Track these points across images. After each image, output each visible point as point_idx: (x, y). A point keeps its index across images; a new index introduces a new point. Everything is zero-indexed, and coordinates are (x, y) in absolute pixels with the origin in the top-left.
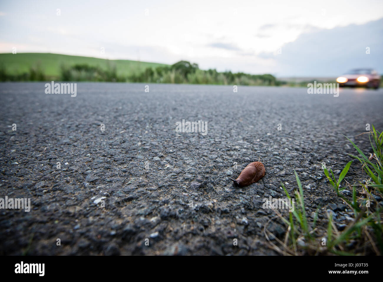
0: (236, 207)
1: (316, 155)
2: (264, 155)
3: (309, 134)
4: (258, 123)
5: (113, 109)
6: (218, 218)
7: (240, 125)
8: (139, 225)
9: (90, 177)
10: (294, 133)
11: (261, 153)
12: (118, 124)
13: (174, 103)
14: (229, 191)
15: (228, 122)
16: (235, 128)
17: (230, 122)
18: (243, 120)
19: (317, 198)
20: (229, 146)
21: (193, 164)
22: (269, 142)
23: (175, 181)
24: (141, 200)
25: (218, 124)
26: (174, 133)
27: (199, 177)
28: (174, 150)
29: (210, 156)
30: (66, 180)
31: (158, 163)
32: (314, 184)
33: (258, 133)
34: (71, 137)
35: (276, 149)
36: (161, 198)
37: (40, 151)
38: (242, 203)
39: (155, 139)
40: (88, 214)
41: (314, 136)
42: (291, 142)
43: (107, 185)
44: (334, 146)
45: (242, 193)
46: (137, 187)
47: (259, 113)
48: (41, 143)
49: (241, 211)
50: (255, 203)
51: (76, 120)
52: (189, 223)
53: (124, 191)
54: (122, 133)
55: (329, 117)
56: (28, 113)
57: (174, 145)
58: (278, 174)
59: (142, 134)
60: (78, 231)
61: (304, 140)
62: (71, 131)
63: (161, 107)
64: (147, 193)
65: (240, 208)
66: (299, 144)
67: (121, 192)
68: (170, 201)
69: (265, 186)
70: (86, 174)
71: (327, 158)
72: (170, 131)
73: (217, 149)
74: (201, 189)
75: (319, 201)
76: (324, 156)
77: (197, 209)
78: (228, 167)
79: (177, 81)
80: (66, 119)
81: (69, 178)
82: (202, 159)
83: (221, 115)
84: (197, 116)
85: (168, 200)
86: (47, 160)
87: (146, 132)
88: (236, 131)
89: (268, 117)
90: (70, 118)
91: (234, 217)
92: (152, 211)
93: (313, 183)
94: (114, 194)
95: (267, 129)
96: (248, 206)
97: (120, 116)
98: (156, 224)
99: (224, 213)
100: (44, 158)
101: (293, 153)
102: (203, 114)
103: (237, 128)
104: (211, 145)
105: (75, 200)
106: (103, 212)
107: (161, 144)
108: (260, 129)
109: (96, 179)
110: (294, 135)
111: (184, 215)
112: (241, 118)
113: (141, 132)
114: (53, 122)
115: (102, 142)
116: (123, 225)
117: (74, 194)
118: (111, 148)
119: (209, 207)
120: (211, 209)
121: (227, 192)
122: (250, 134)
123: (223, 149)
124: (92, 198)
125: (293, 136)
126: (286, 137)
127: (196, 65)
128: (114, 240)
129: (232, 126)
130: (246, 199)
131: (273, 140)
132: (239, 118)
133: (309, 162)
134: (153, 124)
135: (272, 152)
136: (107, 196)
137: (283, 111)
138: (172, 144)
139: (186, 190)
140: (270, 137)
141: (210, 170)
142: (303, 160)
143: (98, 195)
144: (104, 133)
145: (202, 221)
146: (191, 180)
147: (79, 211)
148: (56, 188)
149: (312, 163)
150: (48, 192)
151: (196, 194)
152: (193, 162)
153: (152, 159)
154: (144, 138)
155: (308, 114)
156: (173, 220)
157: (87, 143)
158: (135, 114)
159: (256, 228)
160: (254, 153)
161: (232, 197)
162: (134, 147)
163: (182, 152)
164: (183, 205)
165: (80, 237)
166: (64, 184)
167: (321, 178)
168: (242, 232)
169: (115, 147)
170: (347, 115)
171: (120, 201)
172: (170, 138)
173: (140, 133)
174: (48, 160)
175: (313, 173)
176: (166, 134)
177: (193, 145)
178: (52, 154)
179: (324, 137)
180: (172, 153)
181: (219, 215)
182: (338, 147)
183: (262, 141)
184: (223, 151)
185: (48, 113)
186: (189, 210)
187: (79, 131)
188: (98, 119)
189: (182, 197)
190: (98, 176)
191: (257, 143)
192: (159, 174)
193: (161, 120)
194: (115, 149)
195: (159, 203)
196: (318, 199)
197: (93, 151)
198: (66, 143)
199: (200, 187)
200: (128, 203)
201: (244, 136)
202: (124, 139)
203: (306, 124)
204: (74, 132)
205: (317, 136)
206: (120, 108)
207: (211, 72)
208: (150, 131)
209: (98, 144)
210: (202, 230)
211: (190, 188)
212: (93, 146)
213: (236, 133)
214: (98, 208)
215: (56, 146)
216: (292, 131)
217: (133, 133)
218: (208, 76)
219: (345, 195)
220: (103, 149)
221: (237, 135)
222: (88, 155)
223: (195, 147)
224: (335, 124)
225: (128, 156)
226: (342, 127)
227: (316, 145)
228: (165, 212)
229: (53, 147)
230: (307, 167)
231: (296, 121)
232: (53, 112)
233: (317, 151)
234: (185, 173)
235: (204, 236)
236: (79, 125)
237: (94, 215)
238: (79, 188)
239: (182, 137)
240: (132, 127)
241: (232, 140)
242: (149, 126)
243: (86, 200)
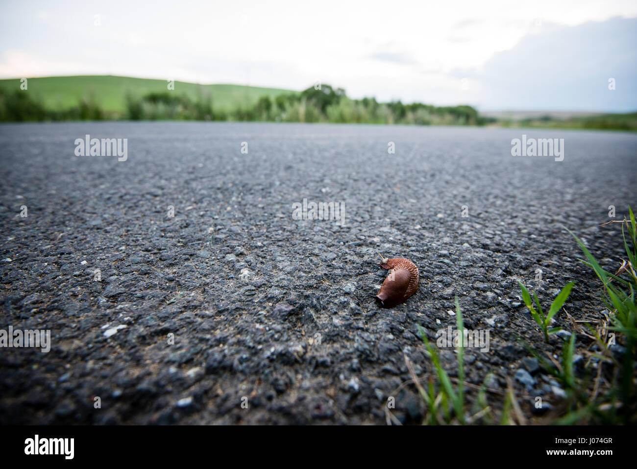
0: (343, 357)
1: (519, 257)
2: (422, 255)
3: (516, 217)
4: (426, 194)
5: (188, 167)
6: (308, 375)
7: (393, 197)
8: (163, 382)
9: (111, 289)
10: (487, 214)
11: (417, 251)
12: (187, 193)
13: (290, 156)
14: (338, 324)
15: (372, 192)
16: (383, 203)
17: (378, 191)
18: (400, 188)
19: (505, 344)
20: (363, 238)
21: (289, 269)
22: (437, 230)
23: (250, 301)
24: (182, 334)
25: (355, 195)
26: (274, 211)
27: (293, 295)
28: (265, 243)
29: (323, 255)
30: (72, 292)
31: (231, 265)
32: (503, 316)
33: (421, 213)
34: (106, 216)
35: (446, 244)
36: (218, 332)
37: (51, 240)
38: (357, 349)
39: (239, 221)
40: (88, 355)
41: (524, 220)
42: (477, 232)
43: (134, 303)
44: (557, 240)
45: (362, 329)
46: (183, 309)
47: (433, 176)
48: (57, 225)
49: (352, 365)
50: (381, 350)
51: (124, 187)
52: (253, 382)
53: (158, 317)
54: (189, 210)
55: (559, 184)
56: (55, 174)
57: (267, 234)
58: (439, 294)
59: (220, 212)
60: (65, 385)
61: (503, 228)
62: (109, 205)
63: (268, 164)
64: (196, 322)
65: (350, 359)
66: (491, 236)
67: (152, 318)
68: (228, 340)
69: (409, 317)
70: (108, 283)
71: (540, 264)
72: (270, 207)
73: (339, 242)
74: (292, 318)
75: (507, 350)
76: (535, 261)
77: (271, 357)
78: (351, 276)
79: (310, 119)
80: (108, 185)
81: (79, 289)
82: (308, 260)
83: (365, 180)
84: (322, 181)
85: (227, 336)
86: (56, 255)
87: (229, 209)
88: (383, 210)
89: (447, 182)
90: (116, 182)
91: (336, 376)
92: (194, 357)
93: (502, 313)
94: (140, 321)
95: (439, 206)
96: (368, 356)
97: (194, 180)
98: (194, 381)
99: (319, 367)
100: (52, 252)
101: (477, 252)
102: (334, 177)
103: (385, 203)
104: (331, 235)
105: (76, 329)
106: (115, 352)
107: (246, 231)
108: (427, 206)
109: (120, 292)
110: (488, 217)
111: (248, 367)
112: (399, 185)
113: (221, 208)
114: (87, 189)
115: (151, 225)
116: (139, 379)
117: (79, 317)
118: (162, 236)
119: (295, 354)
120: (297, 357)
121: (335, 326)
122: (405, 216)
123: (351, 243)
124: (104, 327)
125: (485, 220)
126: (471, 221)
127: (343, 91)
128: (118, 405)
129: (379, 200)
130: (366, 341)
131: (445, 226)
132: (395, 184)
133: (504, 271)
134: (245, 195)
135: (438, 250)
136: (129, 323)
137: (478, 172)
138: (265, 231)
139: (264, 319)
140: (442, 221)
141: (316, 281)
142: (493, 267)
143: (114, 322)
144: (160, 210)
145: (277, 380)
146: (278, 301)
147: (76, 349)
148: (53, 306)
149: (510, 273)
150: (40, 312)
151: (279, 327)
152: (291, 265)
153: (224, 257)
154: (222, 220)
155: (522, 178)
156: (227, 375)
157: (128, 226)
158: (220, 177)
159: (372, 400)
160: (405, 252)
161: (342, 337)
162: (199, 235)
163: (278, 246)
164: (249, 347)
165: (63, 397)
166: (68, 299)
167: (519, 303)
168: (344, 405)
169: (169, 235)
170: (594, 181)
171: (147, 335)
172: (264, 221)
173: (218, 211)
174: (59, 256)
175: (507, 293)
176: (260, 212)
177: (300, 233)
178: (66, 247)
179: (542, 223)
180: (261, 247)
181: (311, 370)
182: (565, 244)
183: (424, 228)
184: (349, 247)
185: (84, 174)
186: (258, 357)
187: (122, 206)
188: (159, 184)
189: (252, 333)
190: (126, 287)
191: (414, 232)
192: (226, 286)
193: (260, 187)
194: (168, 239)
195: (210, 343)
196: (504, 348)
197: (133, 241)
198: (94, 226)
199: (290, 314)
200: (160, 338)
201: (395, 218)
202: (188, 221)
203: (514, 197)
204: (114, 206)
205: (530, 220)
206: (201, 165)
207: (365, 102)
208: (236, 206)
209: (144, 228)
210: (270, 398)
211: (272, 314)
212: (135, 232)
213: (382, 212)
214: (108, 346)
215: (78, 231)
216: (485, 209)
217: (206, 209)
218: (362, 109)
219: (559, 340)
220: (149, 238)
221: (382, 216)
222: (120, 249)
223: (303, 237)
224: (568, 197)
225: (185, 251)
226: (581, 204)
227: (523, 239)
228: (215, 360)
229: (73, 234)
230: (497, 282)
231: (496, 192)
232: (92, 173)
233: (523, 250)
234: (271, 287)
235: (270, 410)
236: (126, 194)
237: (98, 357)
238: (89, 308)
239: (286, 219)
240: (208, 199)
241: (370, 226)
242: (237, 197)
243: (94, 328)
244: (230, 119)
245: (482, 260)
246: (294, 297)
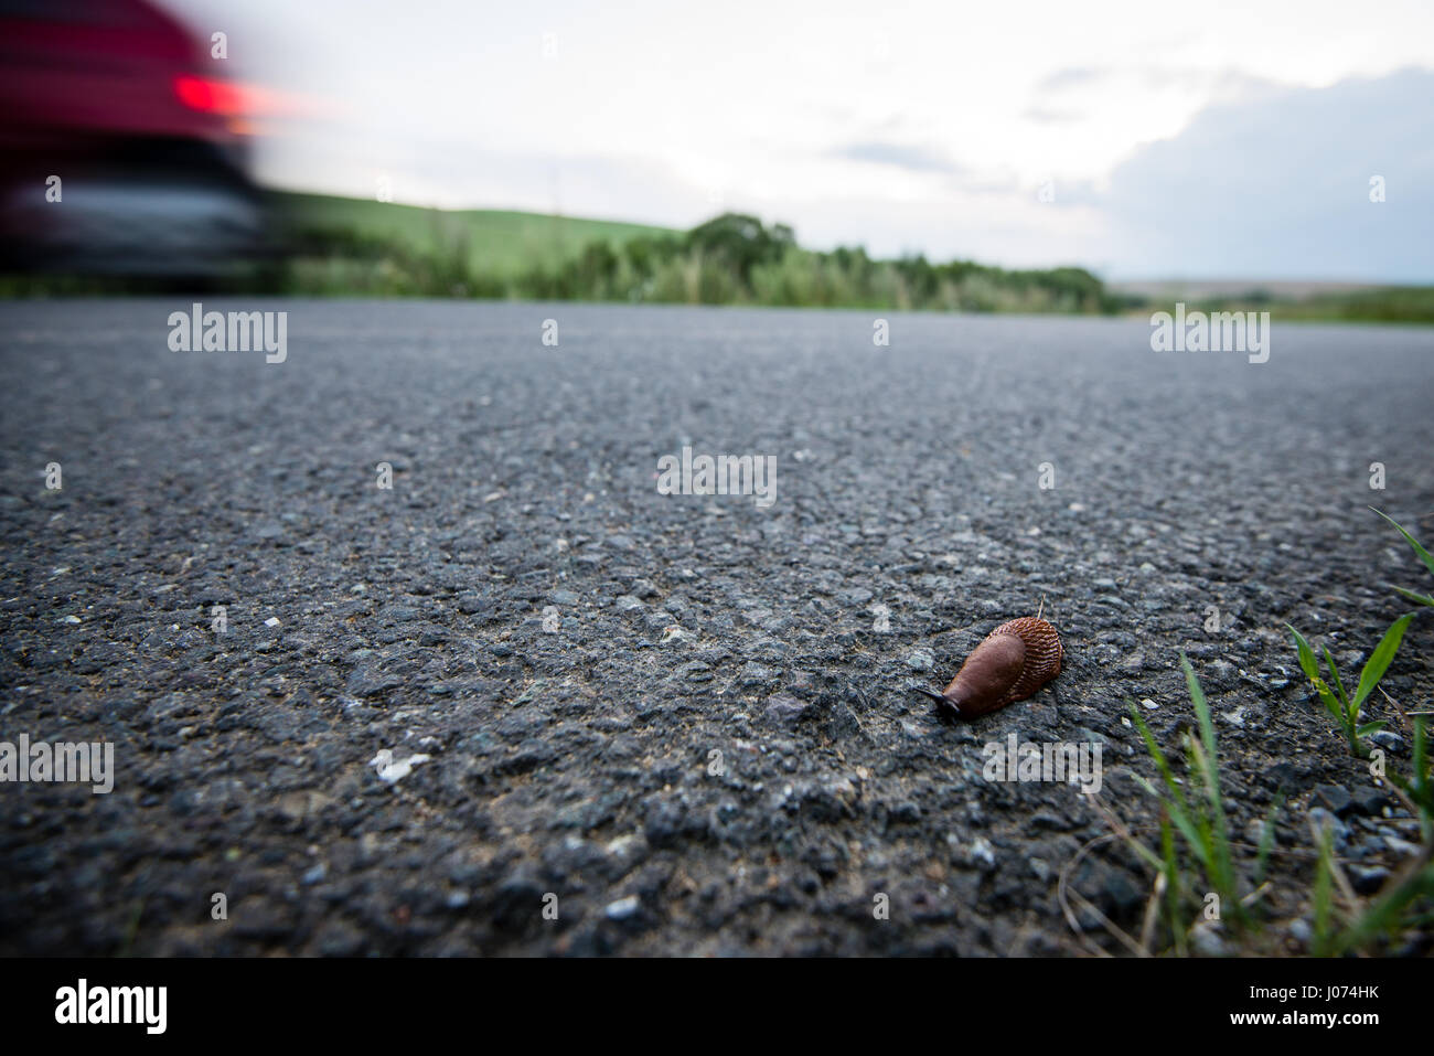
0: (945, 799)
1: (1265, 590)
2: (1059, 590)
3: (1239, 508)
4: (1033, 462)
5: (457, 406)
6: (875, 841)
7: (960, 470)
8: (559, 870)
9: (365, 676)
10: (1176, 504)
11: (1047, 581)
12: (476, 464)
13: (696, 380)
14: (918, 735)
15: (912, 460)
16: (941, 482)
17: (923, 457)
18: (972, 451)
20: (920, 556)
21: (773, 624)
22: (1079, 538)
23: (704, 693)
24: (567, 768)
25: (874, 464)
26: (699, 502)
27: (801, 679)
28: (701, 570)
29: (843, 594)
30: (269, 686)
31: (635, 620)
32: (1260, 707)
33: (1033, 502)
34: (290, 516)
35: (1105, 565)
36: (649, 760)
37: (166, 573)
38: (971, 783)
39: (624, 526)
40: (357, 822)
41: (1259, 515)
42: (1165, 539)
43: (434, 707)
44: (1336, 554)
45: (970, 741)
46: (554, 716)
47: (1037, 423)
48: (170, 539)
49: (969, 814)
50: (1022, 783)
51: (311, 451)
52: (759, 861)
53: (501, 734)
54: (491, 502)
55: (1315, 440)
56: (120, 421)
57: (697, 551)
58: (1116, 667)
59: (569, 505)
60: (319, 891)
61: (1217, 531)
62: (290, 491)
63: (648, 398)
64: (594, 741)
65: (962, 802)
66: (1197, 548)
67: (487, 737)
68: (683, 774)
69: (1064, 716)
70: (352, 666)
71: (1312, 605)
73: (870, 566)
74: (808, 727)
75: (1279, 773)
76: (1299, 596)
77: (790, 806)
78: (916, 637)
79: (711, 295)
80: (268, 446)
81: (283, 680)
82: (811, 604)
83: (886, 432)
84: (789, 435)
85: (677, 768)
86: (194, 606)
87: (589, 497)
88: (947, 496)
89: (1073, 437)
90: (285, 440)
91: (939, 837)
92: (614, 813)
93: (1253, 702)
94: (461, 744)
95: (1068, 486)
96: (997, 795)
97: (483, 432)
98: (628, 864)
99: (898, 822)
100: (181, 598)
101: (1175, 581)
102: (814, 426)
103: (948, 483)
104: (845, 551)
105: (306, 769)
106: (418, 815)
107: (648, 545)
108: (1043, 488)
109: (389, 683)
110: (1179, 509)
111: (740, 829)
112: (965, 443)
113: (569, 498)
114: (216, 455)
115: (411, 535)
116: (499, 867)
117: (303, 743)
118: (448, 561)
119: (840, 798)
120: (846, 804)
121: (911, 738)
122: (1001, 508)
123: (896, 567)
124: (376, 761)
125: (1175, 516)
126: (1145, 518)
127: (787, 230)
128: (463, 926)
129: (931, 476)
131: (1092, 530)
132: (957, 442)
133: (1239, 617)
134: (615, 467)
135: (1092, 578)
136: (434, 751)
137: (1134, 415)
138: (691, 544)
139: (749, 729)
140: (1083, 518)
141: (841, 649)
143: (396, 748)
144: (420, 501)
145: (813, 851)
146: (769, 691)
147: (322, 812)
148: (232, 720)
149: (1251, 623)
150: (200, 734)
151: (788, 745)
152: (774, 616)
153: (613, 603)
154: (581, 522)
155: (1234, 427)
156: (694, 848)
157: (353, 540)
158: (544, 426)
159: (1027, 882)
160: (1020, 583)
161: (929, 760)
162: (538, 556)
163: (732, 576)
164: (734, 789)
165: (326, 915)
166: (262, 703)
167: (1285, 681)
168: (972, 897)
169: (462, 556)
170: (1389, 431)
171: (486, 772)
172: (681, 523)
173: (564, 502)
174: (200, 608)
175: (1255, 663)
176: (665, 505)
177: (773, 549)
178: (212, 585)
179: (1297, 519)
180: (691, 580)
181: (881, 830)
182: (1355, 561)
183: (1048, 534)
184: (894, 575)
185: (197, 420)
186: (761, 807)
187: (322, 494)
188: (395, 444)
189: (732, 758)
190: (399, 671)
191: (1028, 542)
192: (640, 664)
193: (648, 450)
194: (464, 566)
195: (642, 781)
196: (1273, 769)
197: (379, 571)
198: (268, 539)
199: (804, 717)
200: (516, 779)
201: (978, 513)
202: (498, 527)
203: (1225, 466)
204: (301, 495)
205: (1270, 514)
206: (485, 400)
207: (844, 258)
208: (604, 493)
209: (398, 543)
210: (810, 889)
211: (763, 719)
212: (377, 553)
213: (945, 500)
214: (396, 801)
215: (231, 552)
216: (1170, 493)
217: (535, 499)
218: (834, 273)
219: (1381, 751)
220: (418, 565)
221: (949, 511)
222: (356, 588)
223: (783, 558)
224: (1342, 466)
225: (516, 591)
227: (1265, 553)
228: (666, 818)
229: (219, 558)
230: (1230, 640)
231: (1184, 456)
232: (217, 418)
233: (1271, 574)
234: (744, 662)
235: (819, 912)
236: (323, 467)
237: (383, 826)
238: (323, 721)
239: (730, 518)
240: (530, 475)
241: (929, 531)
242: (600, 473)
243: (350, 766)
244: (513, 294)
245: (1188, 597)
246: (804, 682)
